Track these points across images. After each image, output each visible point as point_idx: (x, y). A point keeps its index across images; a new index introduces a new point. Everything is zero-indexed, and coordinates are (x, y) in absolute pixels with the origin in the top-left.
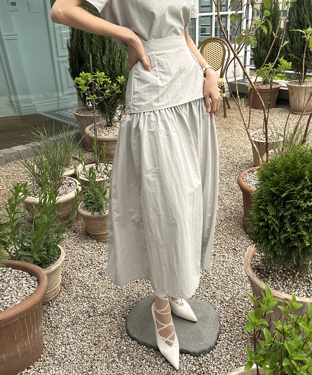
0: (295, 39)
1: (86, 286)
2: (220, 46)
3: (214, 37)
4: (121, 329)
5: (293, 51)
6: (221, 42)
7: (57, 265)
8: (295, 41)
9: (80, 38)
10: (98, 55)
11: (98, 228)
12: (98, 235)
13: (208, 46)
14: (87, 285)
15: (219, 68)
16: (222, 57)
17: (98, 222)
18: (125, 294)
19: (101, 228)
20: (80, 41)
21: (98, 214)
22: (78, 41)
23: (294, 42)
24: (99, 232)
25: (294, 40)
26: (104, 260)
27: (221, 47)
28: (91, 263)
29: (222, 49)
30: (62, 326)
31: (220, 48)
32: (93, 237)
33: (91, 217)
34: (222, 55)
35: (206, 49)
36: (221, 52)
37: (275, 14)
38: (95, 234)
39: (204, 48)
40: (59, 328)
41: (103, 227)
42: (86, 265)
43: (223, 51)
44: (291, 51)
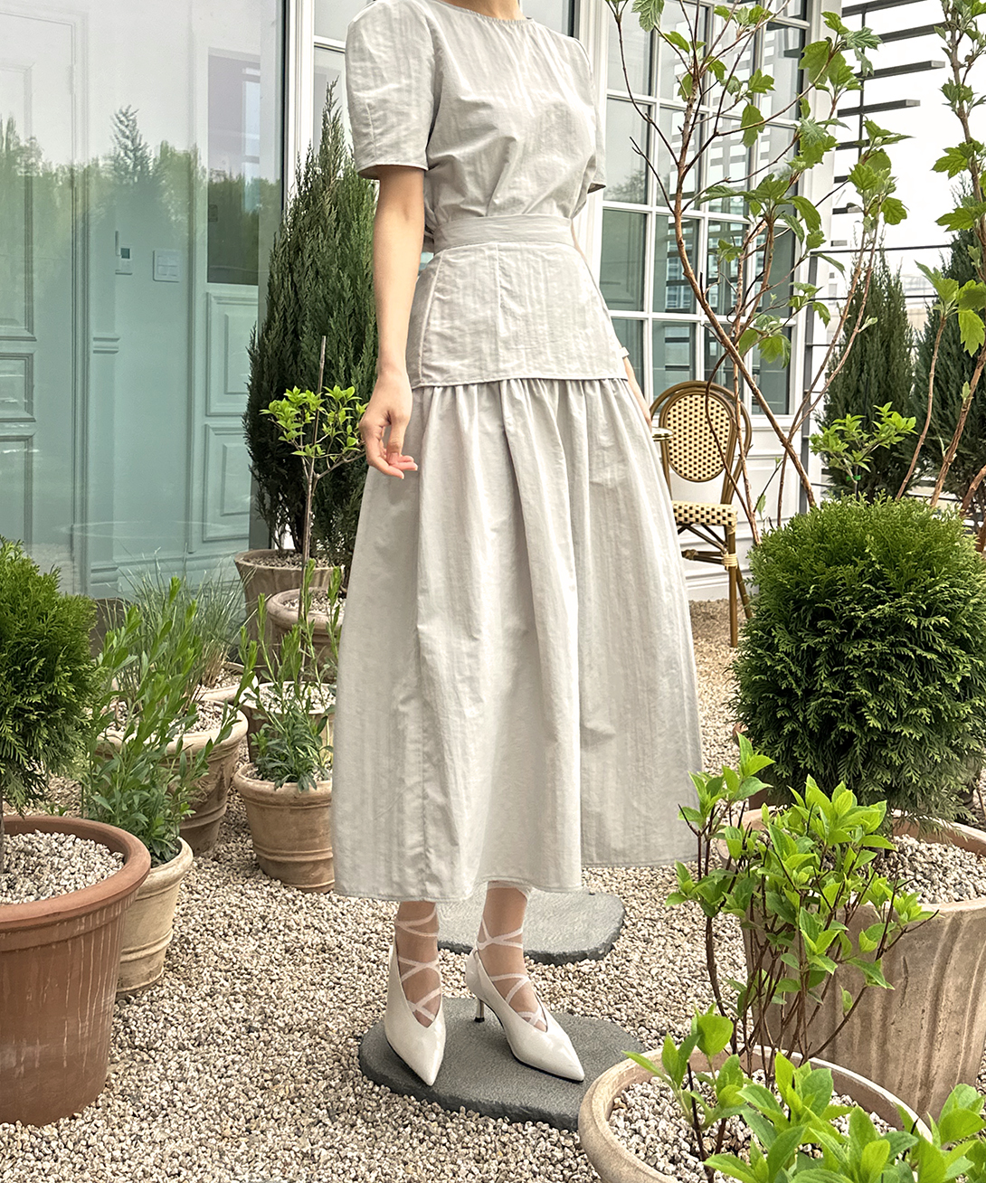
0: (954, 392)
1: (243, 971)
2: (719, 409)
3: (703, 379)
4: (343, 1061)
5: (948, 429)
6: (721, 395)
7: (170, 870)
8: (952, 398)
9: (290, 327)
10: (341, 364)
11: (289, 840)
12: (290, 862)
13: (682, 404)
14: (246, 969)
15: (717, 474)
16: (726, 439)
17: (292, 818)
18: (363, 997)
19: (300, 839)
20: (290, 337)
21: (294, 789)
22: (285, 335)
23: (950, 402)
24: (293, 855)
25: (951, 394)
26: (304, 923)
27: (724, 412)
28: (264, 928)
29: (727, 416)
30: (163, 1046)
31: (719, 415)
32: (274, 872)
33: (272, 795)
34: (727, 434)
35: (676, 413)
36: (723, 424)
37: (890, 322)
38: (278, 859)
39: (671, 411)
40: (156, 1050)
41: (308, 837)
42: (247, 930)
43: (728, 422)
44: (941, 427)
